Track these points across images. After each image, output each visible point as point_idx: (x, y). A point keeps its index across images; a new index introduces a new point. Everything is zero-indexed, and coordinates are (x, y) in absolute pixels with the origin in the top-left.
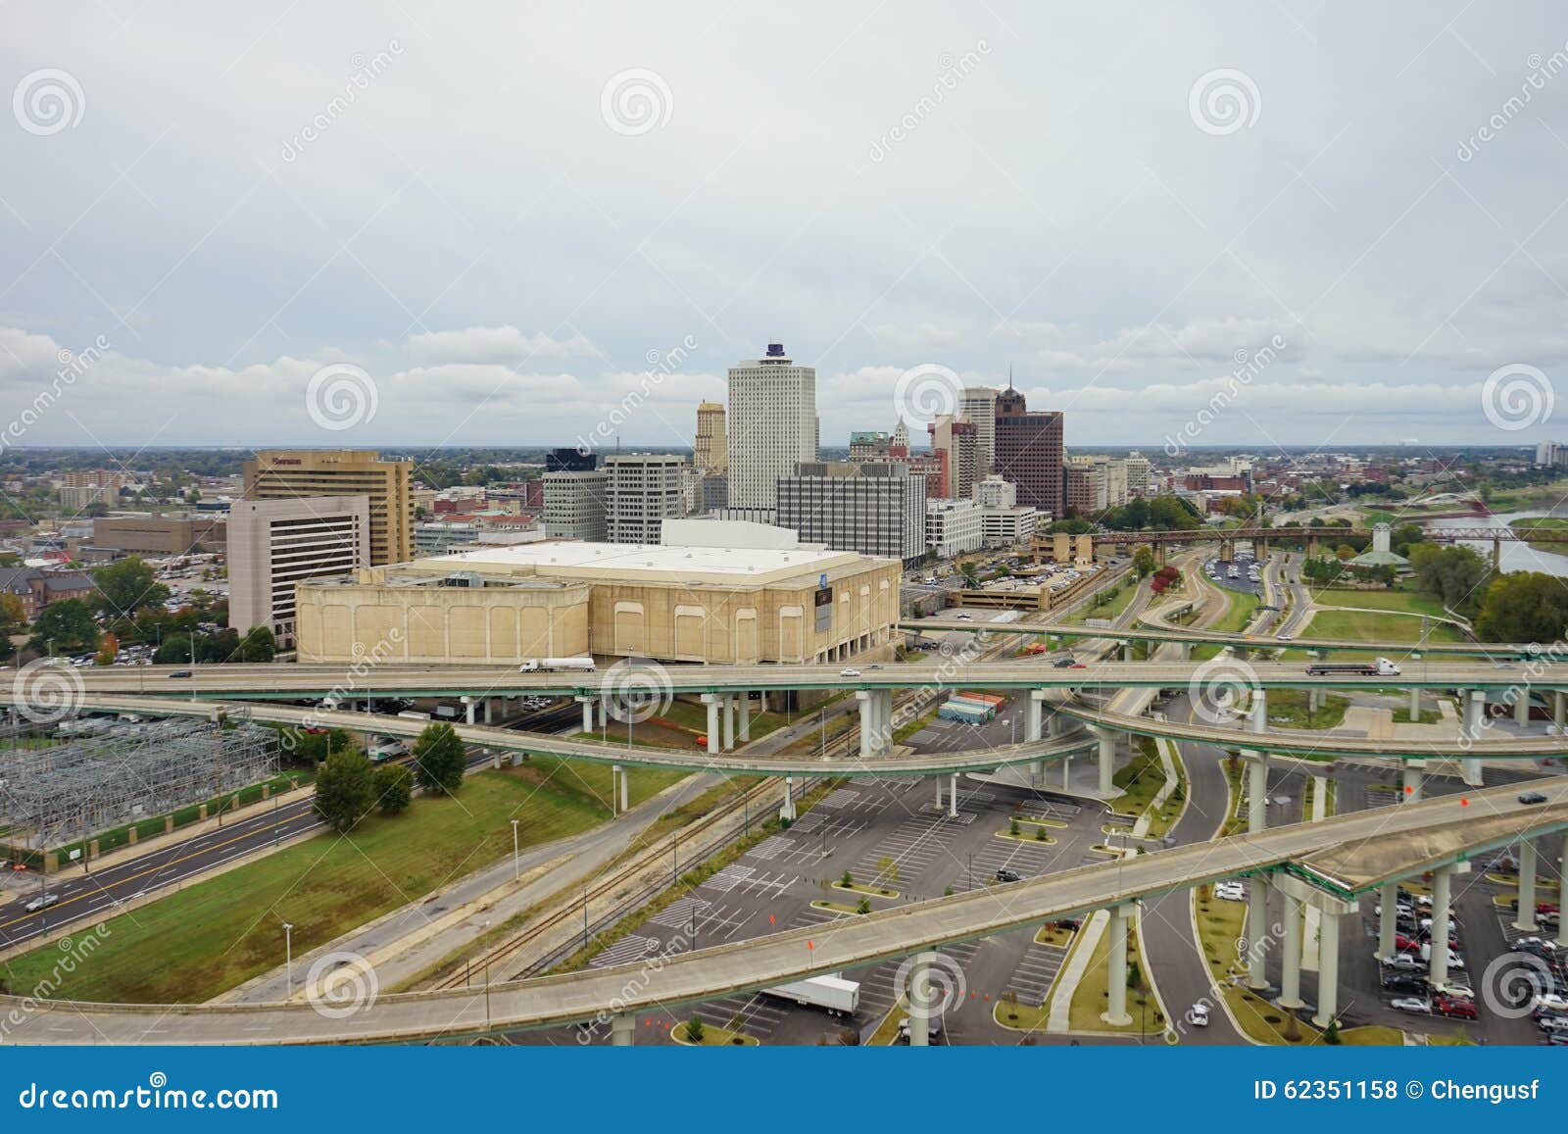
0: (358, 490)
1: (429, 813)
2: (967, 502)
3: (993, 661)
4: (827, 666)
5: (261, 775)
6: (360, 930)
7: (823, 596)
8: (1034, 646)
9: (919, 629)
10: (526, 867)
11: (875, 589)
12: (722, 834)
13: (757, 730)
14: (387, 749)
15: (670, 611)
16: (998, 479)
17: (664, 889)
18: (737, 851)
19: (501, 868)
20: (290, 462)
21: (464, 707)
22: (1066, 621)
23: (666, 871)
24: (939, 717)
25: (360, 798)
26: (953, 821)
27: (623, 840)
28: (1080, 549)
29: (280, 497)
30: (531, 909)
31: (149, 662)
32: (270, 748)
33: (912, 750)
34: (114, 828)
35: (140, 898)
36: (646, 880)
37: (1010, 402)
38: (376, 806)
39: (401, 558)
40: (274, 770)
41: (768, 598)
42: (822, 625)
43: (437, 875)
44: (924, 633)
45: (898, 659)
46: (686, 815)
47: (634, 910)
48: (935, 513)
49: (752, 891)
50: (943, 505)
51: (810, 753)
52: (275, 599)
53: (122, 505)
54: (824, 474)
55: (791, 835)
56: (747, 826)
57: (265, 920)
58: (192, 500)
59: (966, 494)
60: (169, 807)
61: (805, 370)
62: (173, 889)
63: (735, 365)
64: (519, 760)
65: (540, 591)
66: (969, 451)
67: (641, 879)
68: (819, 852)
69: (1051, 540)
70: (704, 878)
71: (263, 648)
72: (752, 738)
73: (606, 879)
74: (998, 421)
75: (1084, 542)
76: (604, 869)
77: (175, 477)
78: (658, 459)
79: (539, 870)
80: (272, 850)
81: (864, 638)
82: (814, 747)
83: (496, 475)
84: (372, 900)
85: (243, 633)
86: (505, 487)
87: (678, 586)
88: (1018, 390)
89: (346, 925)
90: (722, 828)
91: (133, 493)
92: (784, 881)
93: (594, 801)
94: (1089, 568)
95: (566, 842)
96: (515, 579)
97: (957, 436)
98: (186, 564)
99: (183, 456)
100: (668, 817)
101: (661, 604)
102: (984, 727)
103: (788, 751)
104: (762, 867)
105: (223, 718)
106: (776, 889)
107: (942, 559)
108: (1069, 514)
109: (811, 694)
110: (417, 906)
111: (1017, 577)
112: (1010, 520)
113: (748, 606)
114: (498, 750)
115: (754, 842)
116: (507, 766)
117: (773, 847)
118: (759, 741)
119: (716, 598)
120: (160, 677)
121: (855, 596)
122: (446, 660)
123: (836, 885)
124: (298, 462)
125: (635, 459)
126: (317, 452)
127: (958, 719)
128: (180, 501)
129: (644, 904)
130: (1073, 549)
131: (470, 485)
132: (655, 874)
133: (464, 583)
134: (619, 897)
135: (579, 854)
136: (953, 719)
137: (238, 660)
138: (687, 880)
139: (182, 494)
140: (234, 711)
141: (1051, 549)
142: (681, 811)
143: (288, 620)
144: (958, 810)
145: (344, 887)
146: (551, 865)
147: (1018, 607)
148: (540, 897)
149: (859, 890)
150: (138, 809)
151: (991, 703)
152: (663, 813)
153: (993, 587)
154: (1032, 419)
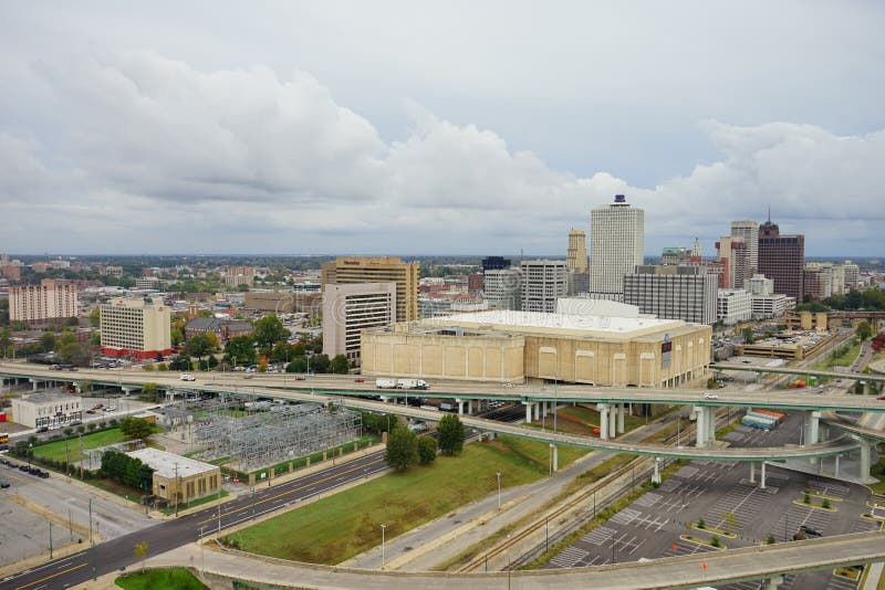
0: (391, 279)
1: (445, 465)
2: (742, 291)
3: (770, 391)
4: (667, 389)
5: (352, 438)
6: (415, 530)
7: (667, 347)
8: (797, 382)
9: (721, 369)
10: (504, 501)
11: (696, 343)
12: (617, 489)
13: (629, 425)
14: (419, 427)
15: (573, 354)
16: (762, 277)
17: (587, 521)
18: (628, 500)
19: (488, 500)
20: (354, 263)
21: (457, 404)
22: (816, 366)
23: (587, 510)
24: (743, 424)
25: (410, 455)
26: (763, 491)
27: (557, 488)
28: (819, 321)
29: (348, 282)
30: (510, 526)
31: (283, 371)
32: (356, 423)
33: (728, 444)
34: (281, 462)
35: (300, 503)
36: (576, 514)
37: (768, 230)
38: (419, 459)
39: (412, 318)
40: (358, 435)
41: (634, 347)
42: (665, 364)
43: (453, 502)
44: (724, 371)
45: (710, 387)
46: (593, 476)
47: (572, 531)
48: (722, 297)
49: (641, 526)
50: (727, 293)
51: (663, 442)
52: (347, 339)
53: (255, 285)
54: (653, 273)
55: (660, 493)
56: (632, 485)
57: (365, 520)
58: (291, 283)
59: (739, 285)
60: (308, 453)
61: (638, 210)
62: (315, 499)
63: (594, 208)
64: (492, 438)
65: (497, 339)
66: (741, 259)
67: (573, 513)
68: (680, 504)
69: (799, 315)
70: (610, 516)
71: (343, 365)
72: (626, 431)
73: (551, 511)
74: (760, 241)
75: (822, 317)
76: (549, 506)
77: (280, 271)
78: (552, 263)
79: (511, 503)
80: (363, 481)
81: (689, 373)
82: (667, 439)
83: (449, 271)
84: (418, 514)
85: (332, 357)
86: (454, 278)
87: (578, 338)
88: (774, 221)
89: (407, 527)
90: (616, 486)
91: (260, 279)
92: (661, 521)
93: (537, 464)
94: (826, 333)
95: (523, 487)
96: (480, 332)
97: (734, 251)
98: (292, 318)
99: (282, 259)
100: (582, 476)
101: (567, 348)
102: (773, 433)
103: (649, 440)
104: (645, 511)
105: (331, 404)
106: (655, 526)
107: (726, 326)
108: (807, 299)
109: (658, 406)
110: (444, 519)
111: (779, 338)
112: (769, 302)
113: (622, 351)
114: (481, 431)
115: (638, 495)
116: (485, 440)
117: (650, 499)
118: (630, 433)
119: (601, 346)
120: (291, 380)
121: (684, 348)
122: (443, 377)
123: (695, 527)
124: (358, 263)
125: (538, 263)
126: (368, 258)
127: (755, 426)
128: (284, 284)
129: (577, 528)
130: (814, 321)
131: (434, 276)
132: (581, 511)
133: (453, 333)
134: (561, 523)
135: (532, 496)
136: (751, 426)
137: (331, 372)
138: (600, 516)
139: (284, 280)
140: (336, 401)
141: (799, 321)
142: (589, 474)
143: (356, 351)
144: (766, 484)
145: (404, 505)
146: (517, 500)
147: (780, 357)
148: (514, 519)
149: (710, 531)
150: (291, 452)
151: (777, 417)
152: (579, 474)
153: (762, 344)
154: (783, 239)
